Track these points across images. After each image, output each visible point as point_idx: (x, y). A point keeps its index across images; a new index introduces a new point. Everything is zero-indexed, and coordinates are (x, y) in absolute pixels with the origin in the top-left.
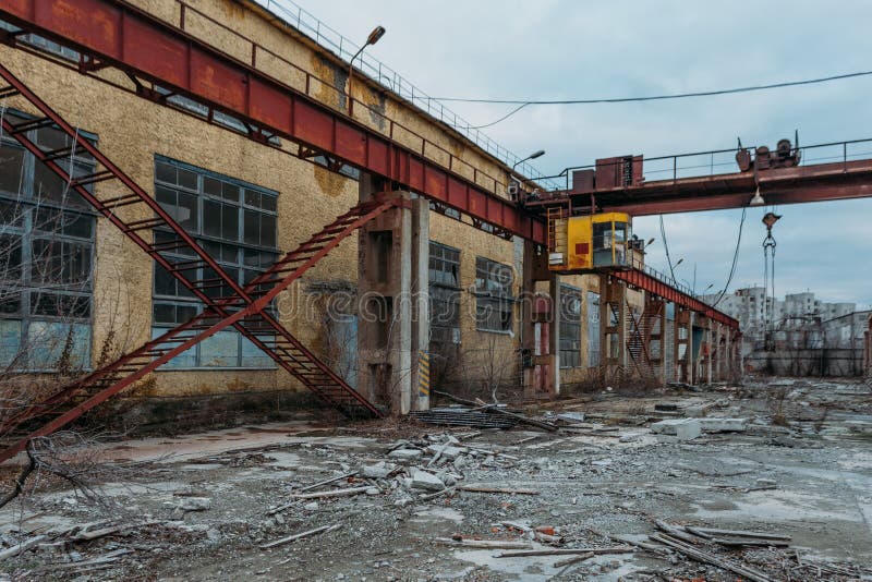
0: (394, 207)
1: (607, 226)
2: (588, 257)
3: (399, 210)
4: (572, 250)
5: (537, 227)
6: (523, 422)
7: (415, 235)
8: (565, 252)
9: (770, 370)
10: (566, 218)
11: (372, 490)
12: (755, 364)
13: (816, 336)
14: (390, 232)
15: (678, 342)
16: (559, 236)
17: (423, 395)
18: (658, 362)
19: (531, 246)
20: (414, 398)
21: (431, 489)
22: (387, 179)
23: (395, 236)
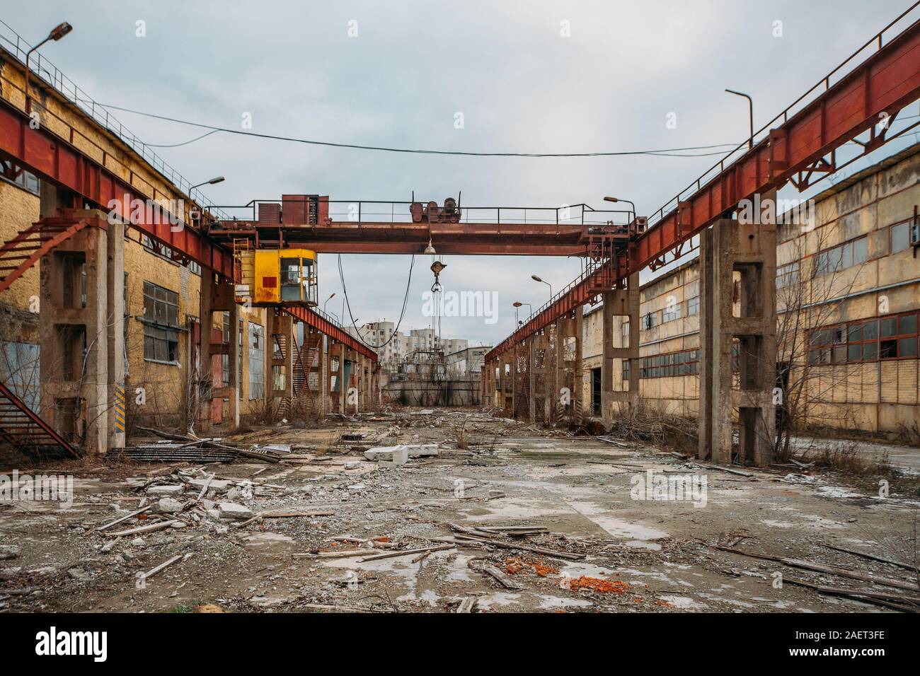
0: (89, 227)
1: (295, 261)
2: (276, 291)
3: (94, 230)
4: (259, 282)
5: (217, 256)
6: (244, 455)
7: (110, 259)
8: (252, 284)
9: (403, 401)
10: (253, 249)
11: (177, 524)
12: (392, 395)
13: (440, 370)
14: (83, 254)
15: (330, 374)
16: (245, 267)
17: (119, 431)
18: (316, 393)
19: (208, 274)
20: (111, 434)
21: (240, 518)
22: (77, 195)
23: (90, 258)
